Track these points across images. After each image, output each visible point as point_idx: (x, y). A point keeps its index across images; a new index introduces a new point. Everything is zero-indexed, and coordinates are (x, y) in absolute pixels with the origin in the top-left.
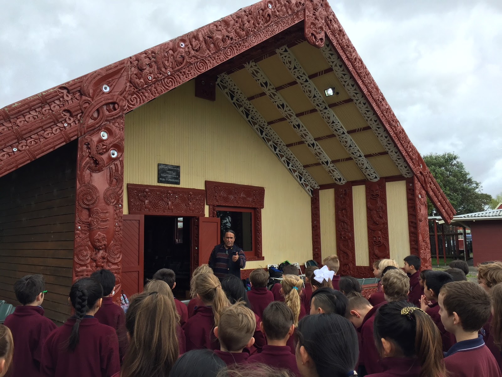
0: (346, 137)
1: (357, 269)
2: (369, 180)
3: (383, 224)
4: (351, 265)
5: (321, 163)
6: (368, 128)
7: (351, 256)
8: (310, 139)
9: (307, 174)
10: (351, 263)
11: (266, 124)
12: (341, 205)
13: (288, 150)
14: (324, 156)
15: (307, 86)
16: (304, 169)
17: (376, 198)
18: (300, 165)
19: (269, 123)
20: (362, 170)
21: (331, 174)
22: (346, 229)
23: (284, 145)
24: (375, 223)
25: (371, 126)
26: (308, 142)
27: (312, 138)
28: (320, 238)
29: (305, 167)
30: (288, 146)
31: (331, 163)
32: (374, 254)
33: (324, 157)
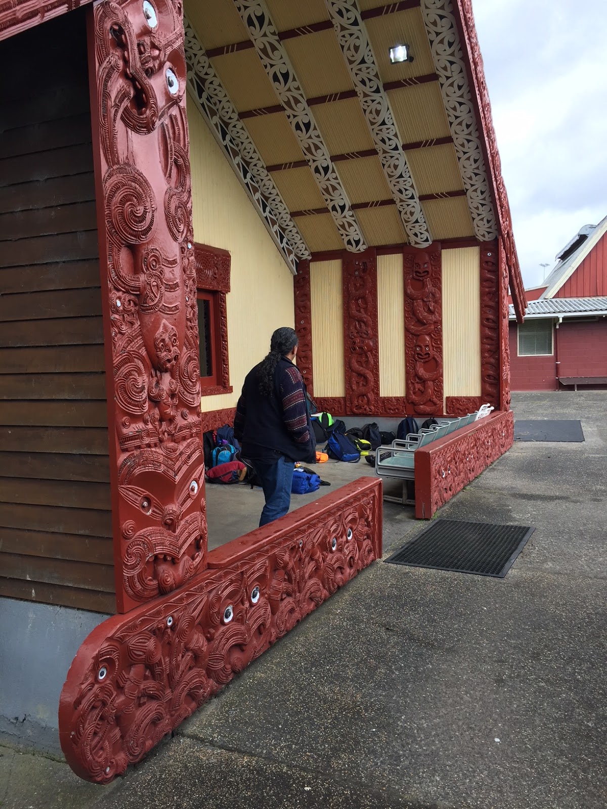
0: (398, 156)
1: (383, 402)
2: (413, 244)
3: (435, 322)
4: (371, 396)
5: (330, 208)
6: (448, 140)
7: (373, 379)
8: (322, 158)
9: (294, 230)
10: (371, 392)
11: (235, 116)
12: (357, 291)
13: (268, 178)
14: (340, 195)
15: (353, 34)
16: (290, 220)
17: (422, 276)
18: (285, 211)
19: (243, 115)
20: (405, 224)
21: (342, 231)
22: (365, 333)
23: (263, 167)
24: (420, 322)
25: (454, 137)
26: (318, 163)
27: (328, 157)
28: (311, 350)
29: (294, 215)
30: (270, 169)
31: (349, 210)
32: (417, 375)
33: (341, 197)
